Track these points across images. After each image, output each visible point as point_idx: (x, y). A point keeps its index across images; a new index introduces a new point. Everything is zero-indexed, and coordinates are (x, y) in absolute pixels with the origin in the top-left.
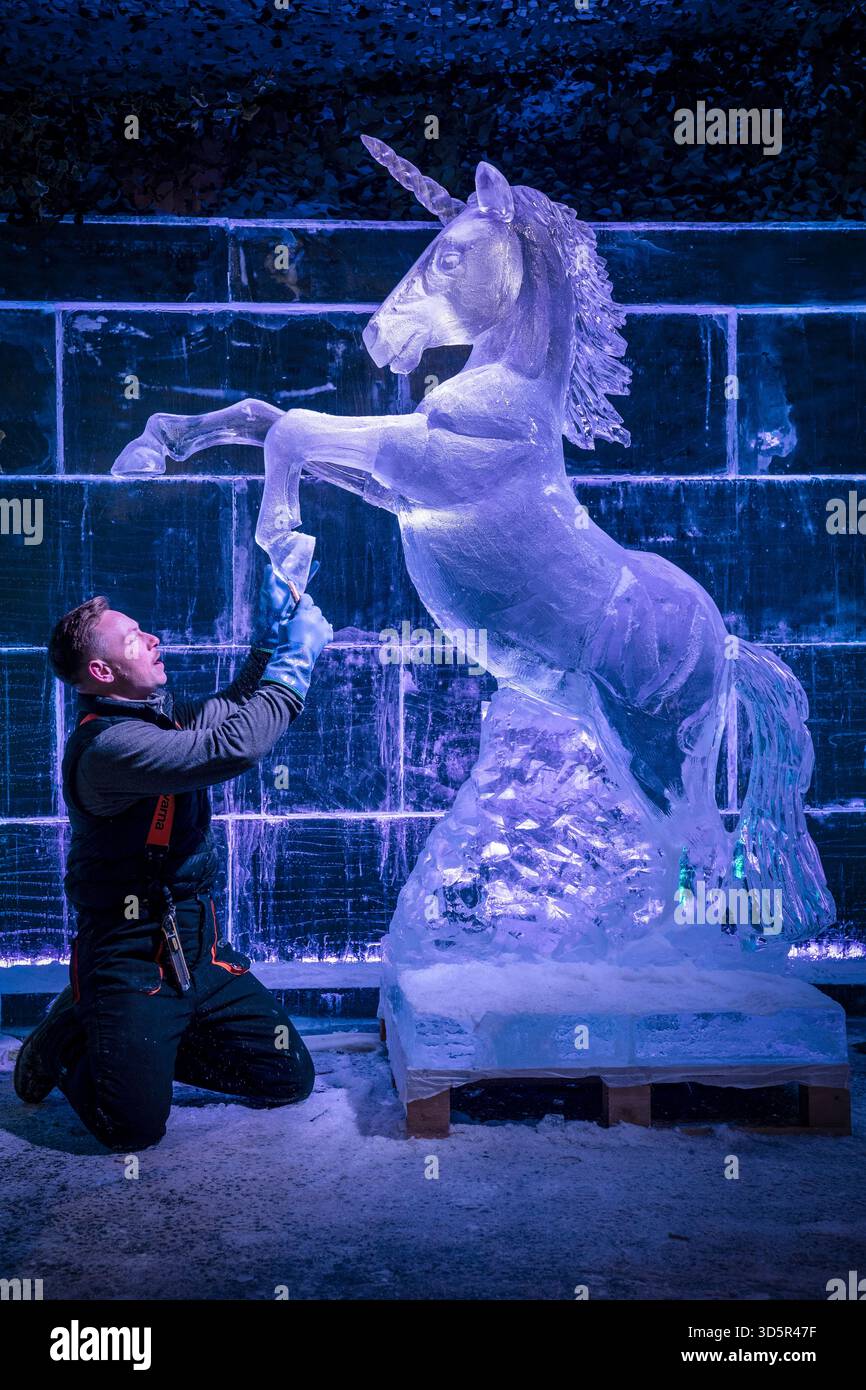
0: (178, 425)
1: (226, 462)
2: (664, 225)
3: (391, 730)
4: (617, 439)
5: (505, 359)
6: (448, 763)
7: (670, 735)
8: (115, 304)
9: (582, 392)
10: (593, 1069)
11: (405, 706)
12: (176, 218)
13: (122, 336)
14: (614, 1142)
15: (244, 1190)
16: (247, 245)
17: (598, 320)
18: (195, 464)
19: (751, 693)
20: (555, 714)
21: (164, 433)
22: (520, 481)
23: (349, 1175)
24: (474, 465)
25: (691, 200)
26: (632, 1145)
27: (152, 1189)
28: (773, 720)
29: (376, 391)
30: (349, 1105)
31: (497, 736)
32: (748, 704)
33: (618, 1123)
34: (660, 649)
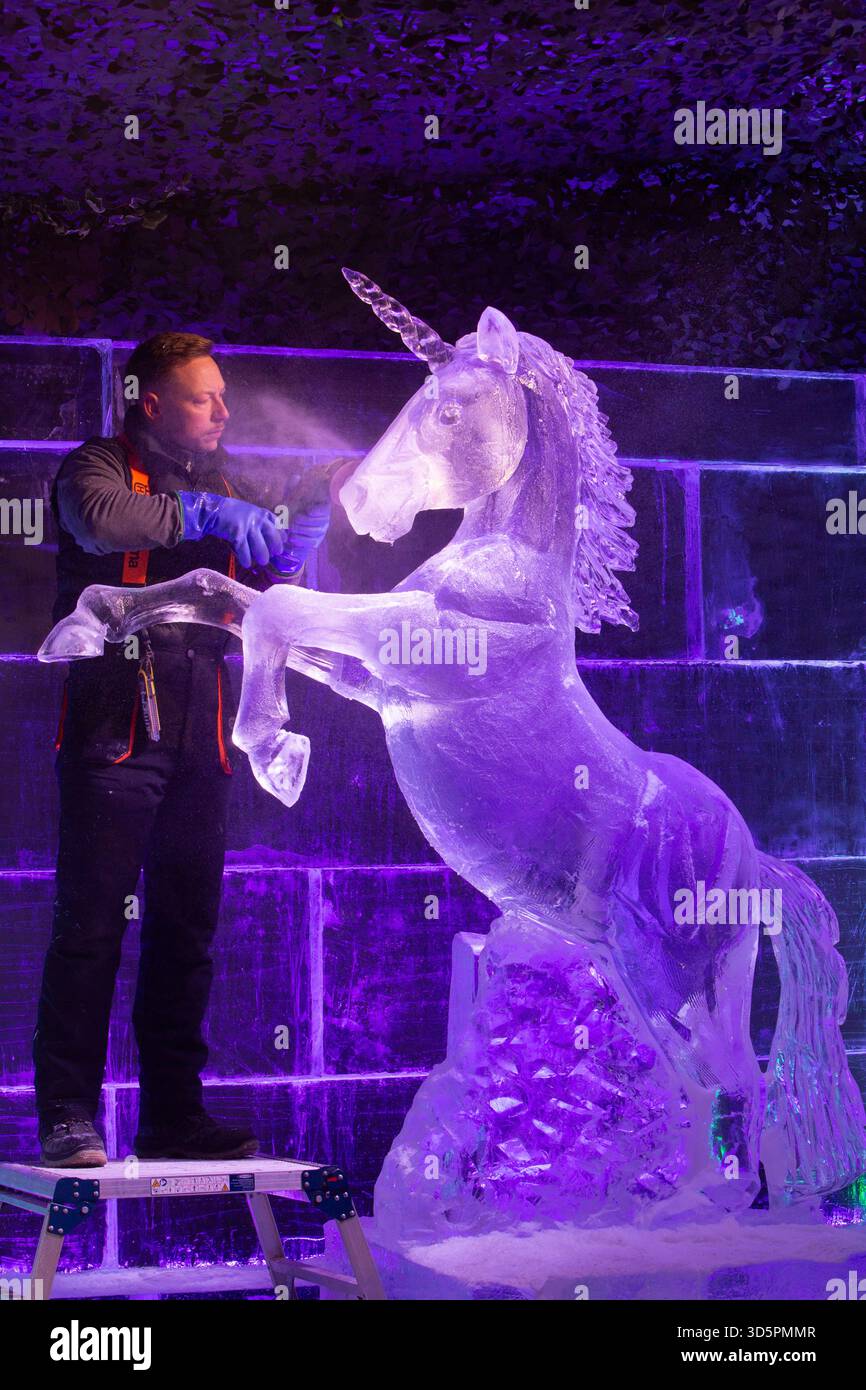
5: (507, 530)
11: (324, 943)
17: (606, 486)
20: (568, 943)
22: (540, 671)
28: (804, 943)
34: (695, 864)
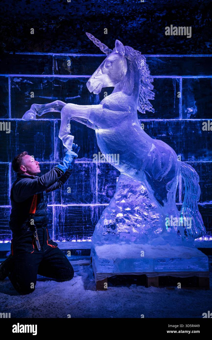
0: (39, 107)
1: (52, 115)
2: (164, 55)
3: (94, 184)
4: (151, 111)
5: (122, 91)
6: (109, 192)
7: (164, 186)
8: (24, 75)
9: (142, 99)
10: (144, 273)
11: (98, 177)
12: (39, 53)
13: (26, 83)
14: (149, 292)
15: (53, 306)
16: (57, 60)
17: (146, 80)
18: (44, 116)
19: (184, 175)
20: (135, 181)
21: (35, 109)
22: (126, 122)
23: (81, 301)
24: (114, 118)
25: (171, 48)
26: (154, 292)
27: (30, 306)
28: (190, 182)
29: (90, 97)
30: (82, 281)
31: (120, 186)
32: (184, 178)
33: (150, 286)
34: (162, 165)
